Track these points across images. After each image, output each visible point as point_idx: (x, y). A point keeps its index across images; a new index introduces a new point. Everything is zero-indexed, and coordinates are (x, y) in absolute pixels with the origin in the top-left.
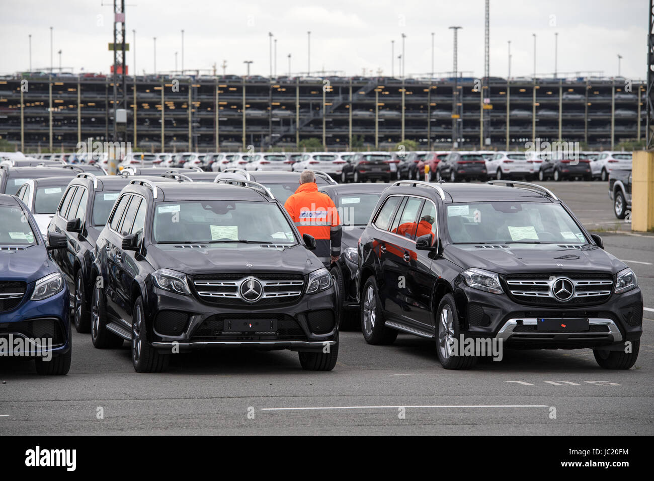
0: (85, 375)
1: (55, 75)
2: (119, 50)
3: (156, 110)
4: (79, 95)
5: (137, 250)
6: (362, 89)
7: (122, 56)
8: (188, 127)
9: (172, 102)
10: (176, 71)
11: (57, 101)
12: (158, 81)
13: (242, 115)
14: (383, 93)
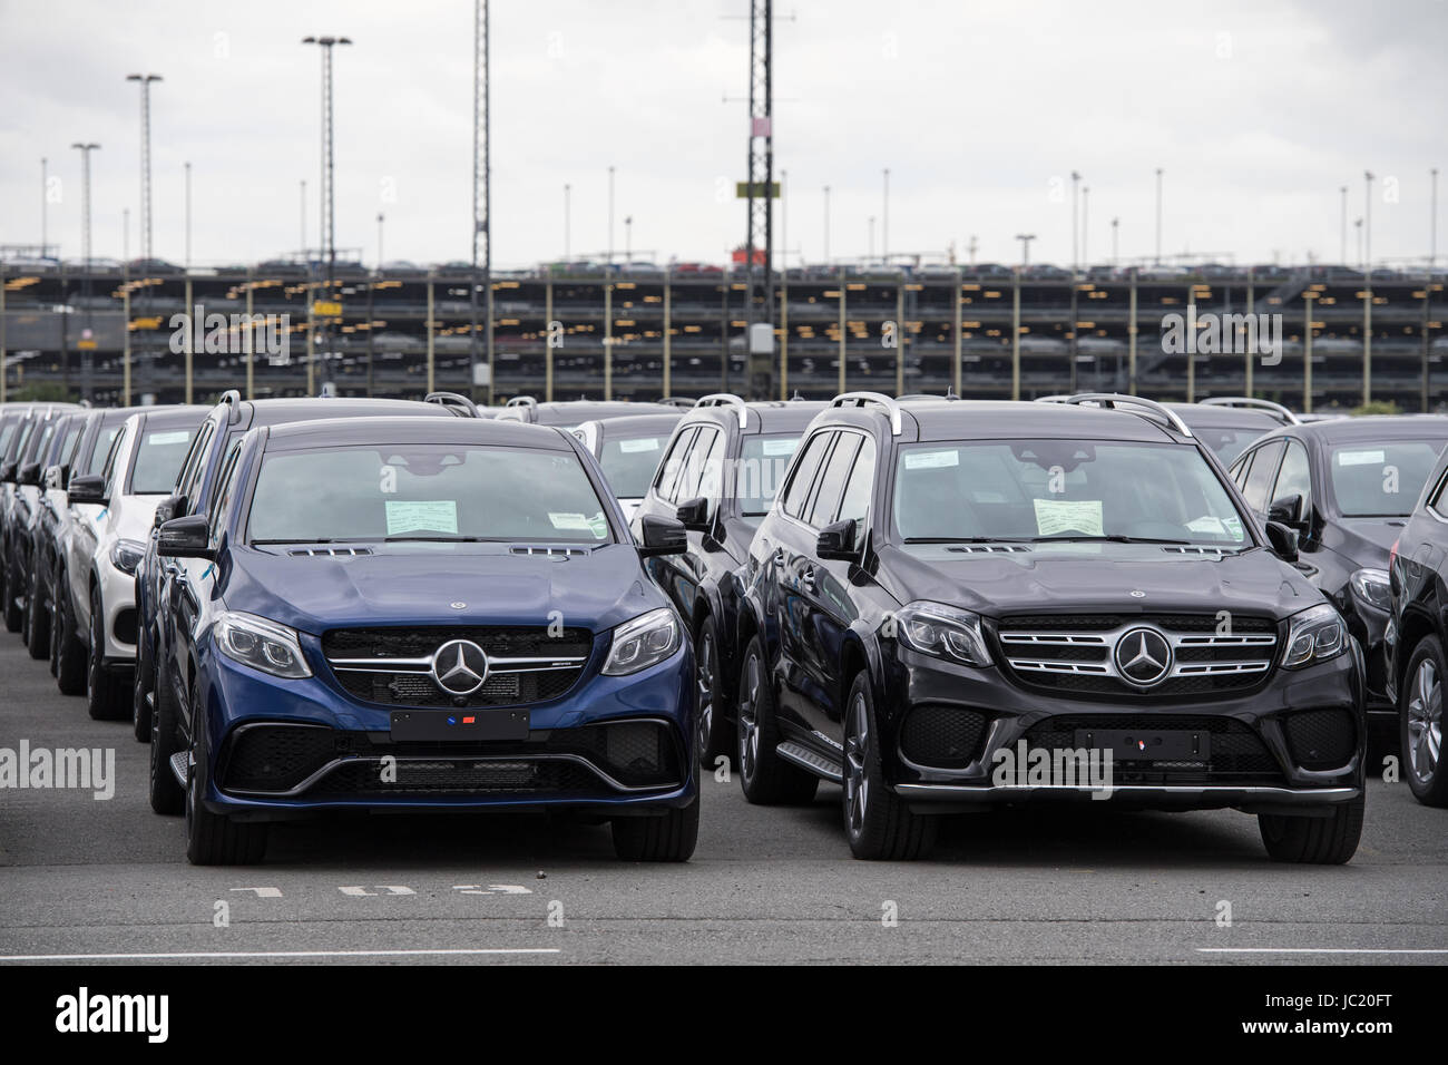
0: (732, 862)
1: (617, 267)
2: (760, 196)
3: (828, 339)
4: (667, 310)
5: (855, 559)
6: (1276, 293)
7: (764, 209)
8: (895, 377)
9: (861, 323)
10: (872, 258)
11: (621, 323)
12: (833, 278)
13: (1011, 351)
14: (1323, 301)
